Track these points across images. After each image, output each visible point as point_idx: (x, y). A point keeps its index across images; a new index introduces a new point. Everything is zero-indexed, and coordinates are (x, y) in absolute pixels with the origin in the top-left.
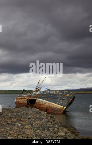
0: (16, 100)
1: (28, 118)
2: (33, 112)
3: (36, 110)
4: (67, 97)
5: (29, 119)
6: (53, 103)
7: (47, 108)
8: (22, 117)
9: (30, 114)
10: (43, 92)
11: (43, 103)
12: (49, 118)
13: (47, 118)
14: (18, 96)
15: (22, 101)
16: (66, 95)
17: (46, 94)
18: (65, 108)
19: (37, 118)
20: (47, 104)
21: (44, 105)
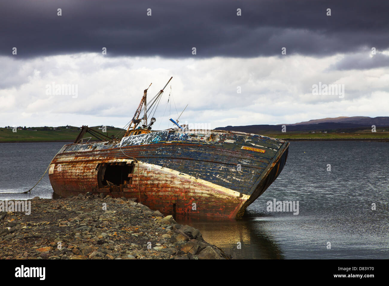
0: (52, 169)
1: (97, 238)
2: (118, 214)
3: (132, 209)
4: (257, 155)
5: (100, 243)
6: (200, 181)
7: (178, 201)
8: (73, 235)
9: (105, 222)
10: (163, 135)
11: (162, 177)
12: (181, 240)
13: (172, 240)
14: (61, 151)
15: (77, 170)
16: (251, 149)
17: (174, 145)
18: (246, 197)
19: (132, 240)
20: (177, 183)
21: (165, 186)
